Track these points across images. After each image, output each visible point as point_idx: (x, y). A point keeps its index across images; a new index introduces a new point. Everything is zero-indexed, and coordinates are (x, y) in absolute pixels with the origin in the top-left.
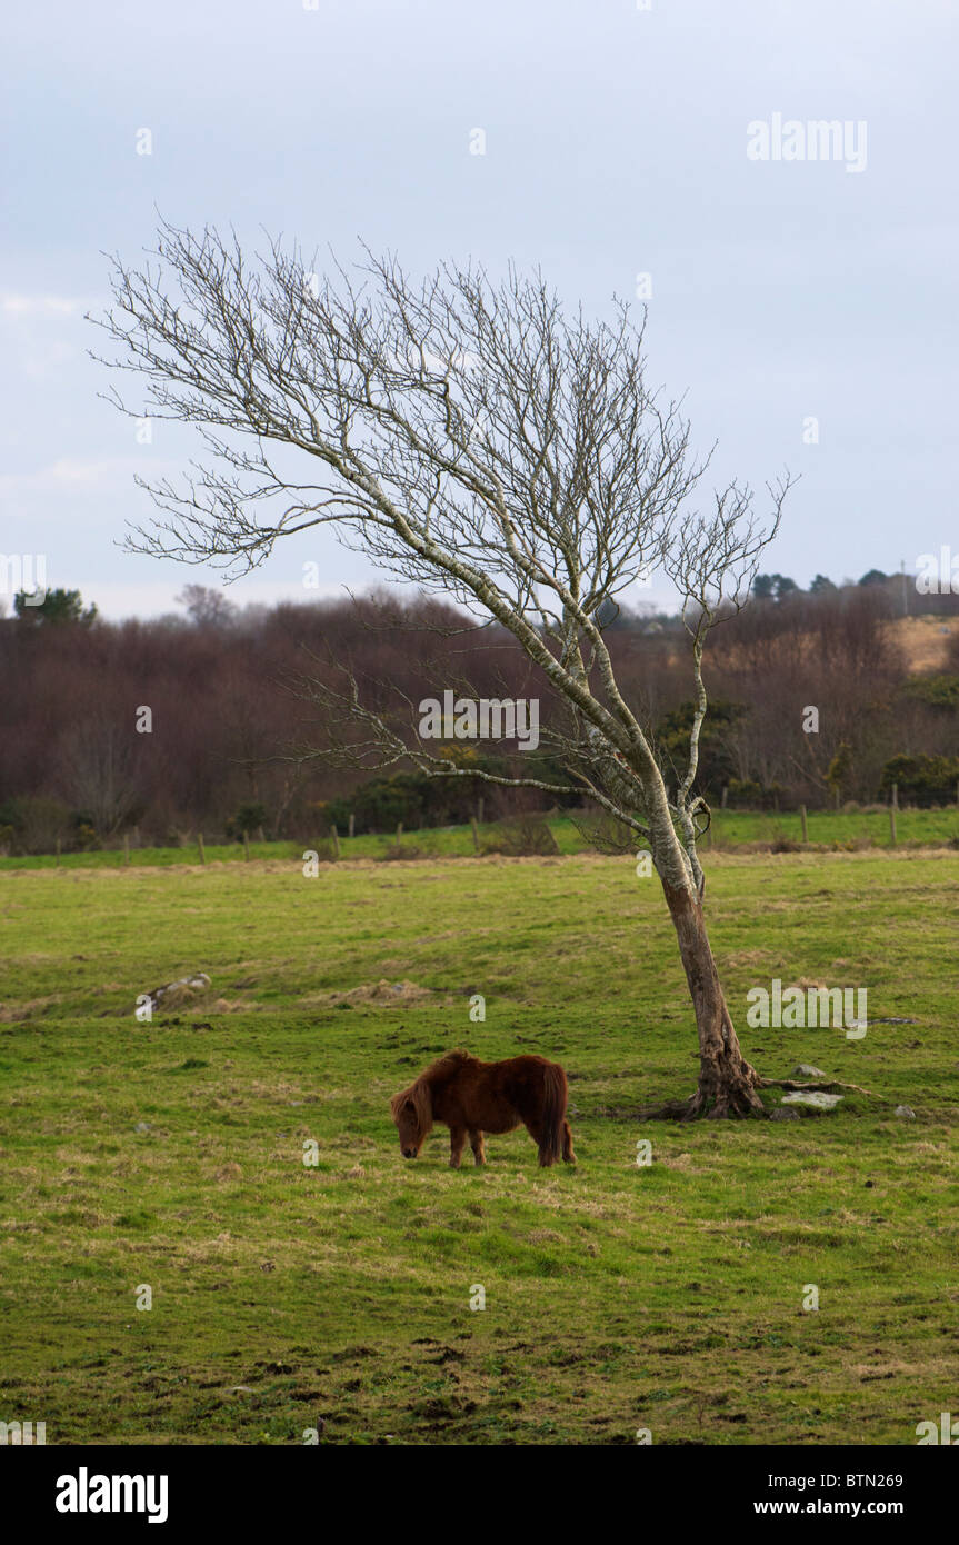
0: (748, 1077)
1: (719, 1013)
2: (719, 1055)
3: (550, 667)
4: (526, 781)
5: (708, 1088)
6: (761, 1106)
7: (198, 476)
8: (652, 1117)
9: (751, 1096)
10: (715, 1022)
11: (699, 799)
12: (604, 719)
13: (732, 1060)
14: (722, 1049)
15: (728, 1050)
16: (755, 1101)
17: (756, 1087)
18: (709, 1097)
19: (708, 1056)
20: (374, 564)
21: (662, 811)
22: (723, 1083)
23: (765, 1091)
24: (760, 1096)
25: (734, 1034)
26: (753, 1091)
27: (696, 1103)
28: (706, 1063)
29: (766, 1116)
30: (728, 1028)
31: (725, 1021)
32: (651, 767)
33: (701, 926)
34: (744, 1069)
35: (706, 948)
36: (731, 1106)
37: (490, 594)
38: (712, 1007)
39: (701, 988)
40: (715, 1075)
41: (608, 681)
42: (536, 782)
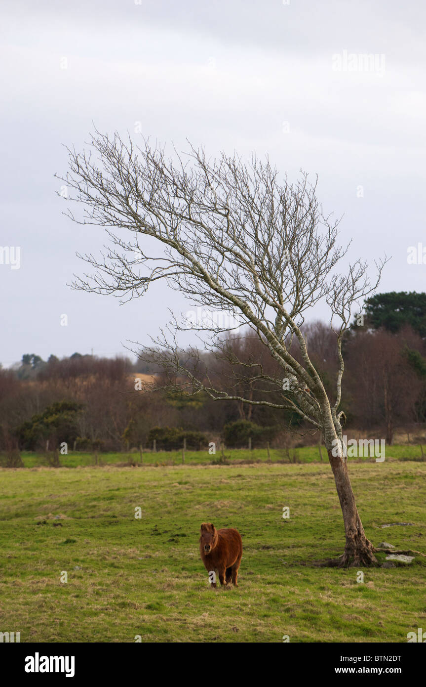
0: (369, 547)
1: (355, 516)
2: (355, 536)
3: (277, 347)
4: (263, 402)
5: (350, 552)
6: (376, 561)
7: (106, 252)
8: (323, 566)
9: (371, 556)
10: (353, 520)
11: (342, 413)
12: (302, 372)
13: (361, 539)
14: (357, 533)
15: (359, 534)
16: (373, 559)
17: (373, 552)
18: (351, 557)
19: (350, 536)
20: (186, 297)
21: (329, 417)
22: (357, 550)
23: (378, 554)
24: (376, 556)
25: (362, 527)
26: (372, 554)
27: (344, 559)
28: (349, 540)
29: (379, 566)
30: (359, 523)
31: (358, 520)
32: (324, 396)
33: (346, 473)
34: (367, 543)
35: (349, 484)
36: (361, 561)
37: (249, 311)
38: (352, 513)
39: (346, 504)
40: (353, 546)
41: (305, 353)
42: (267, 403)
